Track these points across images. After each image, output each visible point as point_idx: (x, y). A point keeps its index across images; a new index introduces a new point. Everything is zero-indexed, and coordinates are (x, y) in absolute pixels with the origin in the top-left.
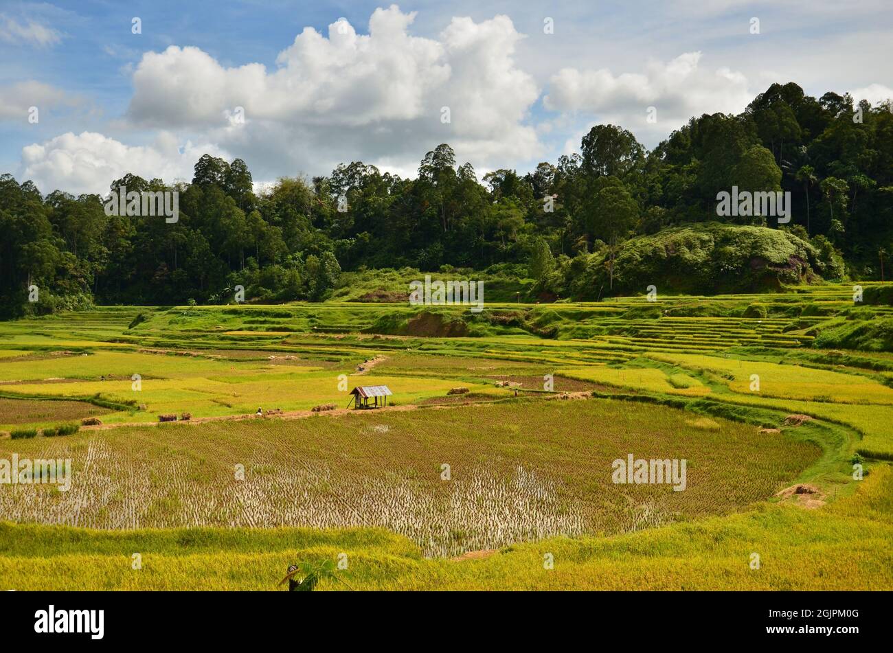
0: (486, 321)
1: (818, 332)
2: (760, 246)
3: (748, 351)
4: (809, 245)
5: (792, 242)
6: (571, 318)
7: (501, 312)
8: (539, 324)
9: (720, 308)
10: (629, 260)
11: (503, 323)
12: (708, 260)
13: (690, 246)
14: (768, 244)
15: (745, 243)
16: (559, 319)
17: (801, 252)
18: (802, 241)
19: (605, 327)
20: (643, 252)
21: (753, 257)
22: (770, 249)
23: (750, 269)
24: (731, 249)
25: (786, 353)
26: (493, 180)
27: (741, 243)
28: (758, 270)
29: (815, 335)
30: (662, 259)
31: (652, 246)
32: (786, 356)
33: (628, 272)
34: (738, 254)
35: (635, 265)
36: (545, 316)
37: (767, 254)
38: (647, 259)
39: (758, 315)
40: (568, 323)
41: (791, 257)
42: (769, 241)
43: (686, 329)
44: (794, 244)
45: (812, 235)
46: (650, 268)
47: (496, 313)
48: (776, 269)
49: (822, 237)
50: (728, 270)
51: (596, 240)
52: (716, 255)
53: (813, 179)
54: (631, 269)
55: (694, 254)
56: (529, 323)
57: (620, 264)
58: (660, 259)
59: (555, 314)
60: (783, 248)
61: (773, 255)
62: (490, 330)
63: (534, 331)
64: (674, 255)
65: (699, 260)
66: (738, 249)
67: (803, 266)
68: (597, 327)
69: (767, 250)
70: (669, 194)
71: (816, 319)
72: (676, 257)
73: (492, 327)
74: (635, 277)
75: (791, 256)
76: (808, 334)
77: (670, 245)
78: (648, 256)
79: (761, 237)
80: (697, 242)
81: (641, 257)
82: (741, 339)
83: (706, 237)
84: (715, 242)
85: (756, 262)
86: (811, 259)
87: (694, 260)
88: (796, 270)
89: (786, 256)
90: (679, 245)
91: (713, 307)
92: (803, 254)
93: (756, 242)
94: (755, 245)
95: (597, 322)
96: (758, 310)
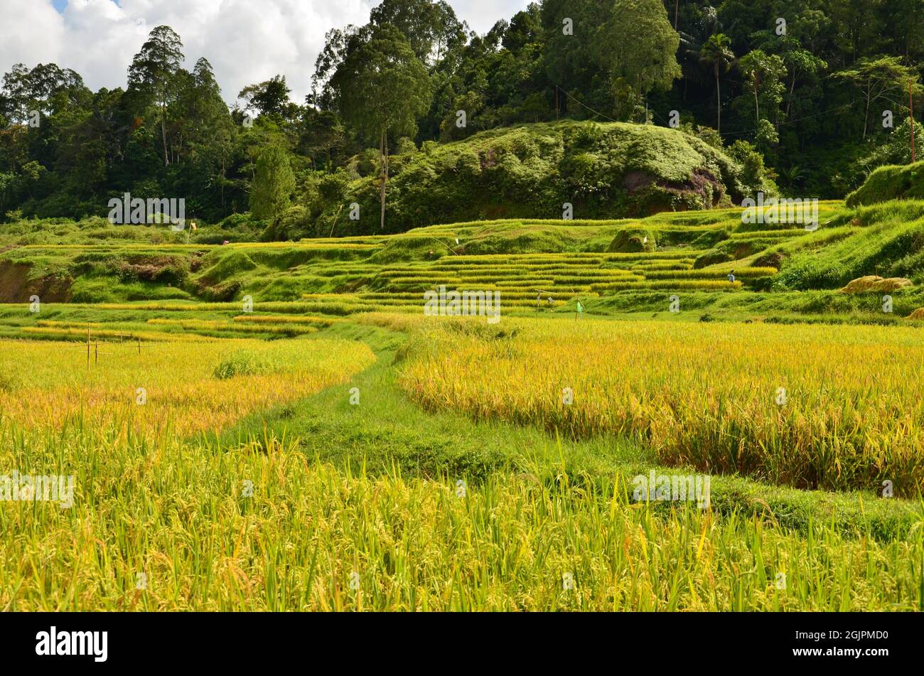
0: (112, 274)
1: (782, 258)
2: (643, 152)
3: (612, 303)
4: (723, 157)
5: (696, 149)
6: (271, 266)
7: (146, 256)
8: (211, 280)
9: (563, 239)
10: (416, 178)
11: (145, 278)
12: (553, 176)
13: (523, 154)
14: (655, 147)
15: (616, 147)
16: (249, 267)
17: (710, 166)
18: (712, 149)
19: (330, 279)
20: (441, 165)
21: (629, 170)
22: (660, 156)
23: (625, 191)
24: (592, 157)
25: (712, 301)
26: (255, 98)
27: (610, 148)
28: (638, 193)
29: (776, 264)
30: (472, 175)
31: (457, 154)
32: (712, 308)
33: (413, 199)
34: (605, 165)
35: (426, 186)
36: (224, 262)
37: (653, 164)
38: (447, 175)
39: (637, 246)
40: (263, 275)
41: (695, 173)
42: (657, 143)
43: (485, 274)
44: (700, 152)
45: (728, 142)
46: (451, 190)
47: (135, 259)
48: (670, 190)
49: (744, 145)
50: (587, 193)
51: (368, 150)
52: (568, 168)
53: (729, 59)
54: (417, 192)
55: (529, 165)
56: (193, 278)
57: (401, 184)
58: (469, 175)
59: (244, 259)
60: (680, 156)
61: (666, 167)
62: (115, 292)
63: (200, 292)
64: (495, 168)
65: (537, 175)
66: (605, 156)
67: (714, 189)
68: (313, 278)
69: (654, 158)
70: (500, 87)
71: (770, 236)
72: (497, 170)
73: (122, 286)
74: (425, 208)
75: (694, 170)
76: (758, 263)
77: (489, 152)
78: (449, 171)
79: (643, 137)
80: (535, 147)
81: (437, 172)
82: (598, 285)
83: (551, 140)
84: (565, 147)
85: (633, 179)
86: (728, 179)
87: (528, 176)
88: (704, 193)
89: (688, 169)
90: (504, 151)
91: (549, 238)
92: (714, 170)
93: (636, 145)
94: (634, 151)
95: (317, 269)
96: (637, 236)
